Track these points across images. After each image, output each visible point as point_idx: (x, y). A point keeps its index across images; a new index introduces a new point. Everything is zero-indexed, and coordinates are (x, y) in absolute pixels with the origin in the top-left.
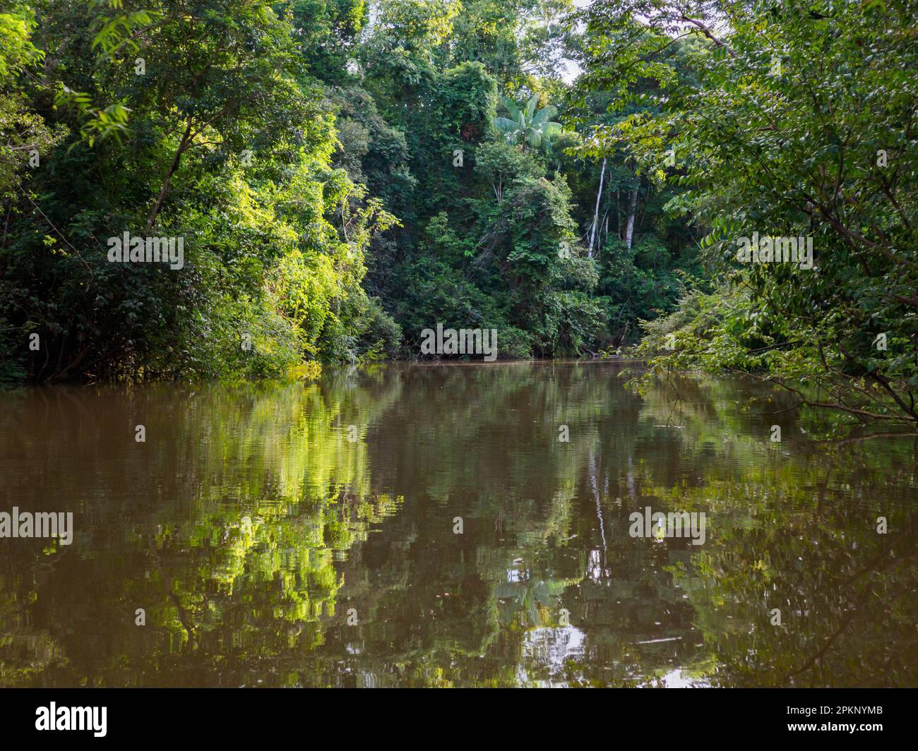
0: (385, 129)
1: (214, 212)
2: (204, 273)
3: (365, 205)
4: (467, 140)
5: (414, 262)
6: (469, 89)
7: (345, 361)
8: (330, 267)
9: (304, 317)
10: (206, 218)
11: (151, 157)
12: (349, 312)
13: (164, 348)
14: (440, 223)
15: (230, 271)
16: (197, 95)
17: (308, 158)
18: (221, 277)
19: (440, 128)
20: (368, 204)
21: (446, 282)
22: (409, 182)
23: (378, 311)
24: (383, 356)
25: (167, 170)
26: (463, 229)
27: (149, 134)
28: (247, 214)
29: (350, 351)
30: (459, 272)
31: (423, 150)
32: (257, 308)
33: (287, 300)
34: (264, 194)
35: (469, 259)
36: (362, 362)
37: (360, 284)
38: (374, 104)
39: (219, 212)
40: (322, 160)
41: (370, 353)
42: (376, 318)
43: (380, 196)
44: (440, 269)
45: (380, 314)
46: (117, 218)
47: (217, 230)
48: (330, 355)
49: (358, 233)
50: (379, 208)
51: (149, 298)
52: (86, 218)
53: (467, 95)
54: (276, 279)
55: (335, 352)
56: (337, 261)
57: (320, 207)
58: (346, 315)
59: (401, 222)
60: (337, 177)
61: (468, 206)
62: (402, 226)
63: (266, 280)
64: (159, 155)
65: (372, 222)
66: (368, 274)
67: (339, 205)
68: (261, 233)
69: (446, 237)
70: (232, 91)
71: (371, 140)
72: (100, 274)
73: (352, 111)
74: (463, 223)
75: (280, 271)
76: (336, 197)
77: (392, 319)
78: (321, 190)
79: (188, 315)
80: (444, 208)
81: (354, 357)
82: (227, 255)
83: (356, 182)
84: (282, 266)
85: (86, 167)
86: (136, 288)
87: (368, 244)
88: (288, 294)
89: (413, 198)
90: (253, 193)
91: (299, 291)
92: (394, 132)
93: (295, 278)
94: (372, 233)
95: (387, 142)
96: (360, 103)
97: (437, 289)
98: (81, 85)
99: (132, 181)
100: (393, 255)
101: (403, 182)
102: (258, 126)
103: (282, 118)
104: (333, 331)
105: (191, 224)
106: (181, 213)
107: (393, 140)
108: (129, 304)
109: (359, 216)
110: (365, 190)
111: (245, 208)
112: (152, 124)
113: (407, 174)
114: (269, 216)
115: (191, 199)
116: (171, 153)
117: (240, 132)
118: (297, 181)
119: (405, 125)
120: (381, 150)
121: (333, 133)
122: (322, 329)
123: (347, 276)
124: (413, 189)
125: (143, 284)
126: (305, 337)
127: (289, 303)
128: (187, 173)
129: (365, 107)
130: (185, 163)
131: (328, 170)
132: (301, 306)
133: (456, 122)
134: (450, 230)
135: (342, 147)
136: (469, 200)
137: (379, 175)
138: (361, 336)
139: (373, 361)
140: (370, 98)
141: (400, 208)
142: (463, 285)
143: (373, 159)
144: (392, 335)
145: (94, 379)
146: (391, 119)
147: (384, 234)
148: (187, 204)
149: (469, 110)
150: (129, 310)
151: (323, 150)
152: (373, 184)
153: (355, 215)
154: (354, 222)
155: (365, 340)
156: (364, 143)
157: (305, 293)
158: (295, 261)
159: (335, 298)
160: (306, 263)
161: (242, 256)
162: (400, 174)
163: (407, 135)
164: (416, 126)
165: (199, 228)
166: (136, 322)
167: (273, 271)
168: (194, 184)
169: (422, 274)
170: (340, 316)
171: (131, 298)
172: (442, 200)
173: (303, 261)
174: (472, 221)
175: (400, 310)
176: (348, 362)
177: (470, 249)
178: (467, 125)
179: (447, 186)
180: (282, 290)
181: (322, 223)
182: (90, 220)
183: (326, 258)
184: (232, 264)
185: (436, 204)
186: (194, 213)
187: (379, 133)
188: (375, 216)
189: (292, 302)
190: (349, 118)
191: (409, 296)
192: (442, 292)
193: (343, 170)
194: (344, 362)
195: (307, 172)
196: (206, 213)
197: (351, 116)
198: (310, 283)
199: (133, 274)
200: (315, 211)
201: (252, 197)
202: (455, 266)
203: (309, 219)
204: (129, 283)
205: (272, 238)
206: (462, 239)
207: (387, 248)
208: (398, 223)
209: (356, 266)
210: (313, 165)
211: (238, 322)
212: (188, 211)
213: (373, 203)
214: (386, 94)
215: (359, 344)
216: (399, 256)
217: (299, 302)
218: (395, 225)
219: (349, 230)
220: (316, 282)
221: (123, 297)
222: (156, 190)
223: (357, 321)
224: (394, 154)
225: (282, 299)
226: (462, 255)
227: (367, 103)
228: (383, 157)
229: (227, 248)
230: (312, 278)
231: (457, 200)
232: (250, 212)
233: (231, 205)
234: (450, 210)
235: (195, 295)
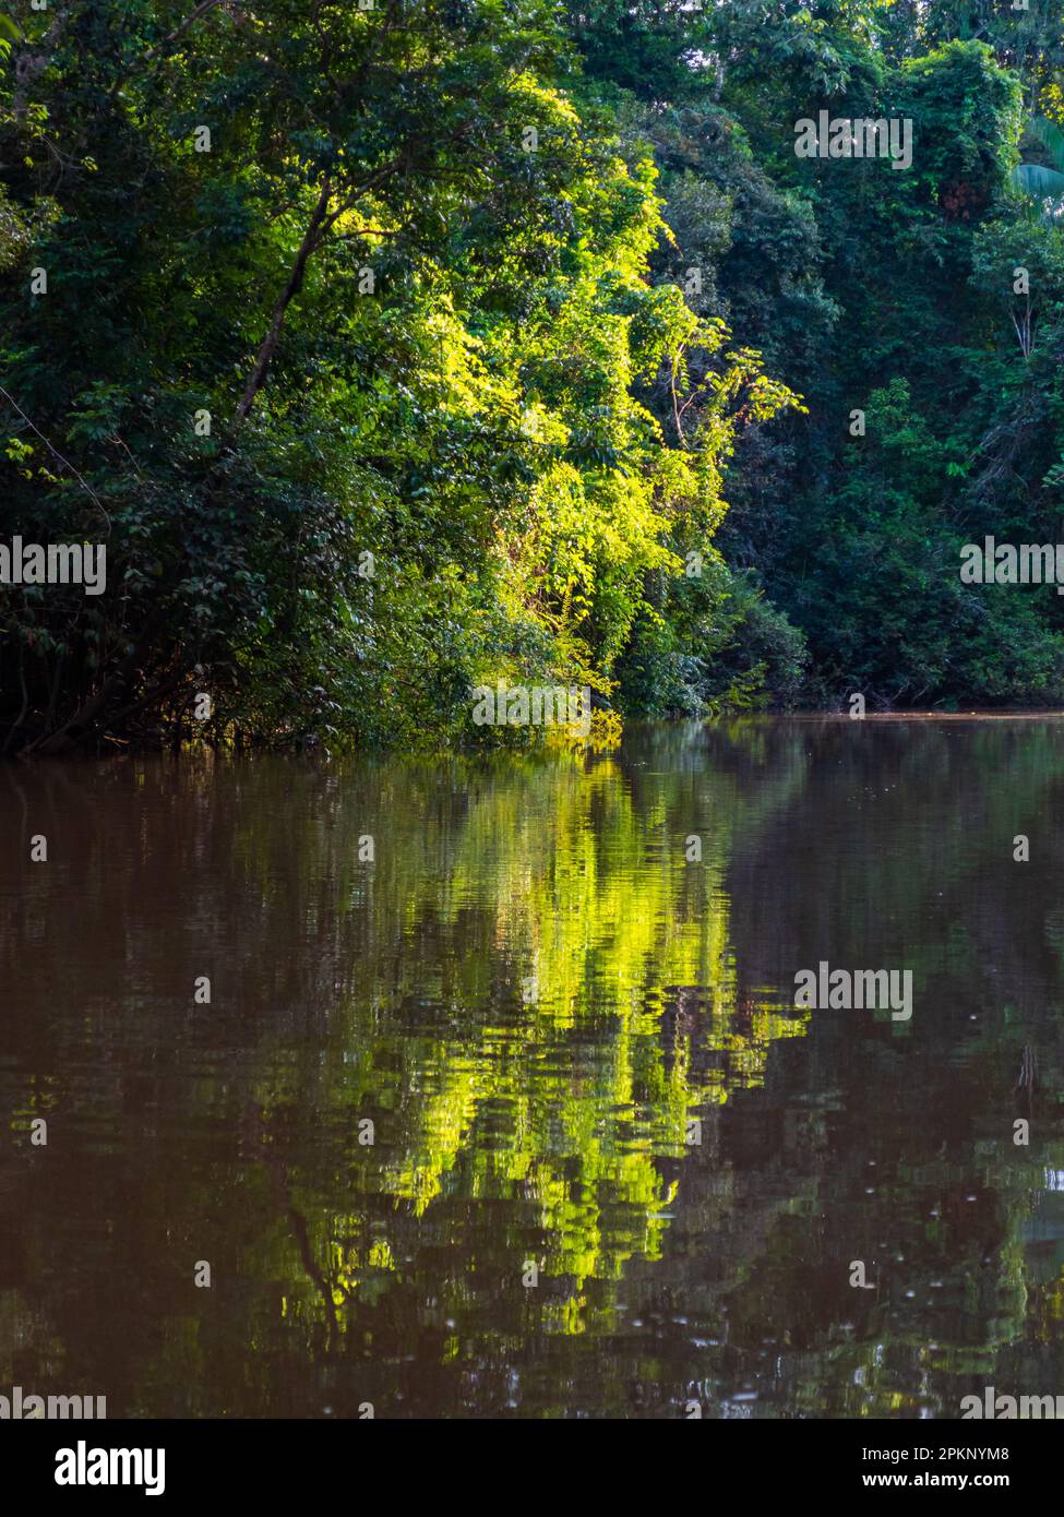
0: (769, 195)
1: (382, 384)
2: (358, 517)
3: (723, 366)
4: (951, 218)
5: (834, 489)
6: (958, 102)
7: (677, 711)
8: (643, 502)
9: (585, 613)
10: (363, 399)
11: (244, 265)
12: (689, 600)
13: (275, 681)
14: (892, 403)
15: (416, 514)
16: (341, 129)
17: (597, 263)
18: (397, 526)
19: (892, 191)
20: (730, 363)
21: (907, 534)
22: (823, 313)
23: (752, 600)
24: (764, 700)
25: (278, 294)
26: (946, 416)
27: (237, 215)
28: (460, 388)
29: (689, 688)
30: (935, 511)
31: (856, 240)
32: (479, 594)
33: (547, 577)
34: (498, 344)
35: (958, 480)
36: (716, 713)
37: (712, 540)
38: (746, 139)
39: (394, 384)
40: (627, 265)
41: (734, 693)
42: (750, 615)
43: (755, 344)
44: (892, 504)
45: (756, 606)
46: (169, 398)
47: (390, 424)
48: (647, 696)
49: (707, 427)
50: (754, 371)
51: (238, 574)
52: (103, 399)
53: (953, 116)
54: (522, 529)
55: (658, 690)
56: (659, 491)
57: (621, 370)
58: (679, 607)
59: (802, 402)
60: (660, 302)
61: (955, 364)
62: (805, 409)
63: (501, 533)
64: (260, 261)
65: (740, 401)
66: (730, 518)
67: (666, 365)
68: (485, 429)
69: (906, 434)
70: (415, 118)
71: (738, 219)
72: (134, 523)
73: (695, 156)
74: (944, 402)
75: (532, 512)
76: (658, 349)
77: (784, 616)
78: (624, 333)
79: (324, 611)
80: (901, 370)
81: (698, 702)
82: (410, 479)
83: (704, 314)
84: (535, 502)
85: (105, 291)
86: (210, 550)
87: (730, 451)
88: (549, 562)
89: (833, 347)
90: (477, 342)
91: (575, 557)
92: (789, 200)
93: (565, 527)
94: (739, 427)
95: (772, 222)
96: (713, 138)
97: (885, 550)
98: (94, 111)
99: (204, 319)
100: (787, 474)
101: (809, 313)
102: (474, 193)
103: (525, 175)
104: (652, 644)
105: (334, 412)
106: (312, 385)
107: (786, 218)
108: (195, 585)
109: (709, 390)
110: (723, 332)
111: (456, 374)
112: (246, 192)
113: (818, 293)
114: (507, 392)
115: (333, 357)
116: (287, 256)
117: (435, 207)
118: (571, 314)
119: (815, 185)
120: (760, 242)
121: (651, 206)
122: (627, 639)
123: (683, 524)
124: (830, 329)
125: (227, 541)
126: (584, 657)
127: (551, 583)
128: (323, 299)
129: (725, 146)
130: (317, 279)
131: (641, 289)
132: (577, 590)
133: (929, 177)
134: (915, 417)
135: (671, 236)
136: (958, 350)
137: (756, 297)
138: (715, 656)
139: (740, 711)
140: (736, 126)
141: (804, 371)
142: (945, 540)
143: (742, 262)
144: (783, 652)
145: (124, 749)
146: (783, 172)
147: (768, 429)
148: (324, 366)
149: (959, 149)
150: (197, 598)
151: (630, 244)
152: (743, 318)
153: (702, 388)
154: (702, 402)
155: (724, 665)
156: (722, 227)
157: (586, 560)
158: (564, 491)
159: (656, 570)
160: (589, 495)
161: (443, 480)
162: (802, 295)
163: (818, 208)
164: (839, 187)
165: (350, 419)
166: (212, 626)
167: (517, 513)
168: (339, 323)
169: (852, 517)
170: (669, 610)
171: (201, 572)
172: (898, 351)
173: (581, 489)
174: (963, 399)
175: (803, 598)
176: (685, 713)
177: (960, 460)
178: (955, 183)
179: (908, 320)
180: (536, 555)
181: (626, 406)
182: (111, 403)
183: (635, 483)
184: (422, 497)
185: (883, 360)
186: (339, 387)
187: (754, 202)
188: (745, 390)
189: (560, 580)
190: (689, 173)
191: (823, 566)
192: (896, 558)
193: (674, 288)
194: (677, 713)
195: (593, 292)
196: (365, 388)
197: (693, 167)
198: (599, 538)
199: (205, 522)
200: (612, 380)
201: (473, 350)
202: (927, 500)
203: (597, 397)
204: (196, 540)
205: (509, 439)
206: (942, 437)
207: (773, 461)
208: (795, 403)
209: (702, 501)
210: (608, 277)
211: (435, 624)
212: (328, 383)
213: (741, 359)
214: (772, 118)
215: (710, 673)
216: (800, 476)
217: (573, 579)
218: (790, 407)
219: (690, 422)
220: (612, 537)
221: (185, 572)
222: (254, 338)
223: (706, 623)
224: (790, 251)
225: (536, 573)
226: (941, 473)
227: (729, 137)
228: (764, 257)
229: (410, 463)
230: (602, 527)
231: (930, 350)
232: (466, 383)
233: (425, 367)
234: (916, 373)
235: (337, 565)
